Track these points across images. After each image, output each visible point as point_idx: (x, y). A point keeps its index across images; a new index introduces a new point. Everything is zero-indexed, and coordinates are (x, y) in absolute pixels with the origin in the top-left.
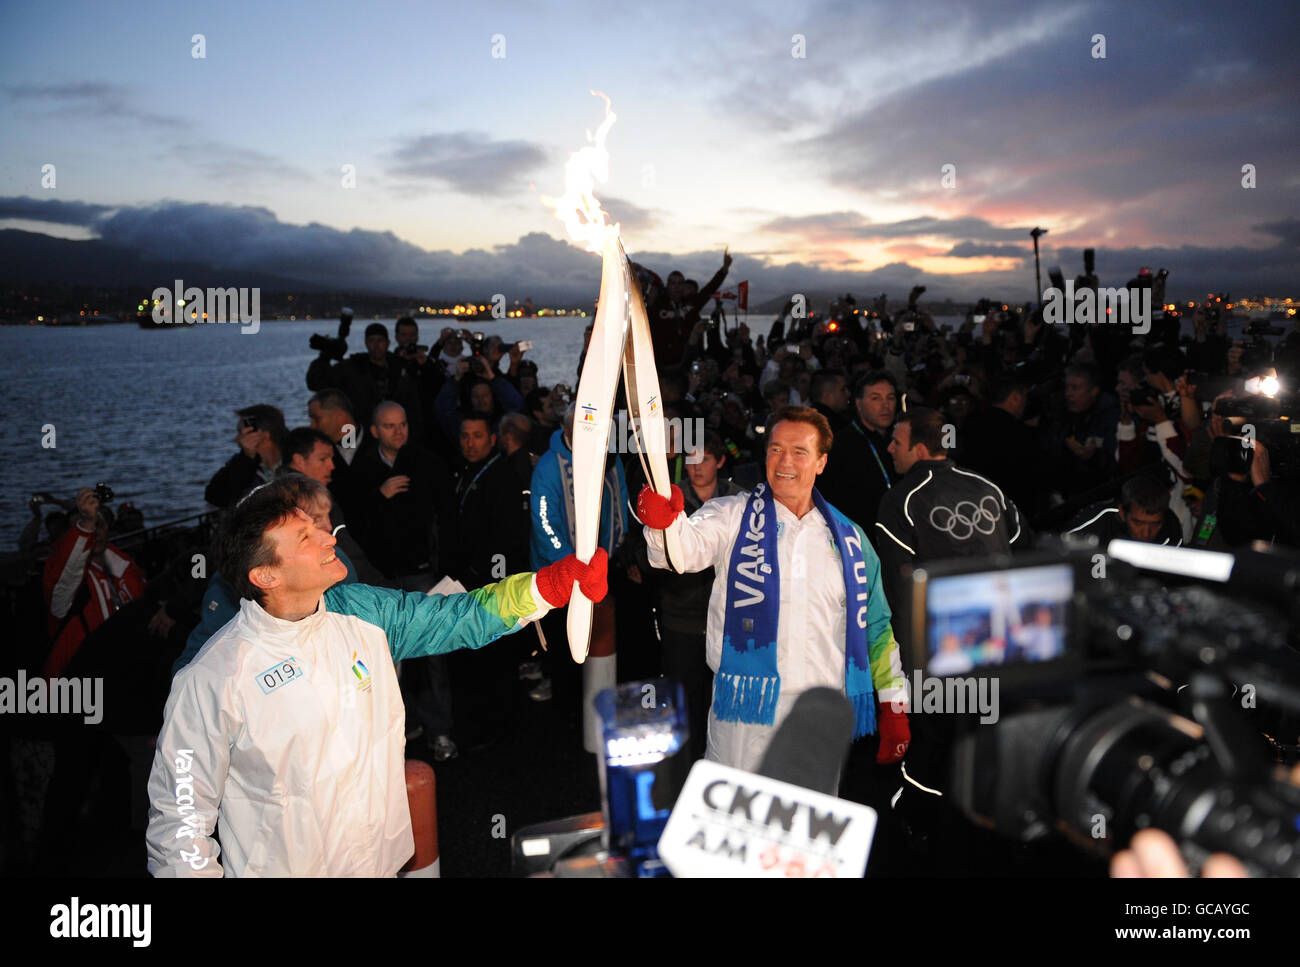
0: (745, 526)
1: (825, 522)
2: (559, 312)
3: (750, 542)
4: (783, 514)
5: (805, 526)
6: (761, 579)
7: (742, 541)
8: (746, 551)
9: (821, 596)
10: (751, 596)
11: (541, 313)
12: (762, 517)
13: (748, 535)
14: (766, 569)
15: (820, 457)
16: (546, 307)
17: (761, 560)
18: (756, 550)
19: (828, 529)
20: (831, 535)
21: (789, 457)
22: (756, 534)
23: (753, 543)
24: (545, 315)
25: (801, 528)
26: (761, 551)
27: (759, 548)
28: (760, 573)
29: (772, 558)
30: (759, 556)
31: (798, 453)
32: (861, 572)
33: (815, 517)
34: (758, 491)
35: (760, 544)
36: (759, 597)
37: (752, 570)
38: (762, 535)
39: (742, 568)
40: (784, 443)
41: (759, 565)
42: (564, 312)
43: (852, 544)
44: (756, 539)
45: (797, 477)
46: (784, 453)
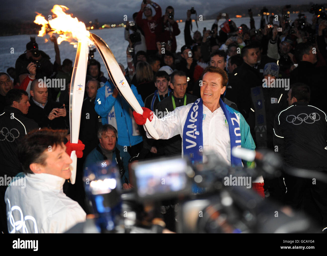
0: (189, 117)
1: (223, 113)
2: (112, 26)
3: (191, 123)
4: (206, 111)
5: (214, 115)
6: (195, 137)
7: (188, 123)
8: (189, 126)
9: (221, 142)
10: (192, 144)
11: (103, 27)
12: (197, 113)
13: (190, 120)
14: (197, 133)
15: (222, 87)
16: (106, 24)
17: (195, 130)
18: (193, 126)
19: (224, 115)
20: (225, 118)
21: (209, 87)
22: (194, 120)
23: (192, 123)
24: (105, 28)
25: (213, 116)
26: (196, 126)
27: (195, 125)
28: (195, 135)
29: (200, 129)
30: (195, 128)
31: (213, 85)
32: (238, 132)
33: (220, 111)
34: (197, 102)
35: (195, 123)
36: (195, 144)
37: (192, 134)
38: (196, 120)
39: (188, 133)
40: (207, 81)
41: (195, 132)
42: (114, 25)
43: (234, 121)
44: (194, 122)
45: (212, 95)
46: (207, 85)
